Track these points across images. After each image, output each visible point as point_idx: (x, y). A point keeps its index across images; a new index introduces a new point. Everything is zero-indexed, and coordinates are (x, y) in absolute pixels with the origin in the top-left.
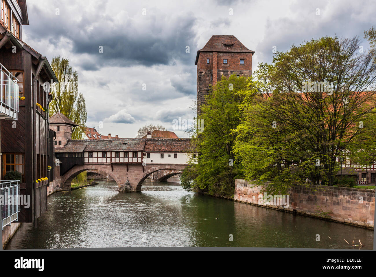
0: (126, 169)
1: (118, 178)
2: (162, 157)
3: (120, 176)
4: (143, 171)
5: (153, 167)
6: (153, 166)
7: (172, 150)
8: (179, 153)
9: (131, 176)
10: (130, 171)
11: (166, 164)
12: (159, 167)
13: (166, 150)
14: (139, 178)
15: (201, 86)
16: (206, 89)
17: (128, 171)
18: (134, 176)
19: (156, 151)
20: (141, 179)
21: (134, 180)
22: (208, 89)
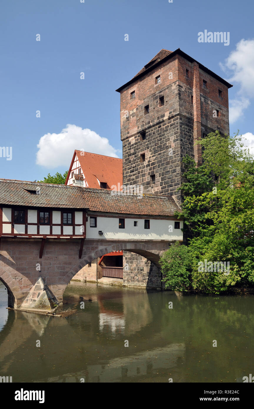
0: (36, 252)
4: (78, 256)
6: (102, 245)
7: (142, 212)
8: (153, 219)
9: (48, 269)
10: (46, 255)
11: (128, 241)
12: (114, 246)
13: (132, 212)
14: (70, 271)
15: (181, 109)
16: (187, 115)
17: (41, 257)
18: (56, 267)
19: (113, 213)
20: (74, 273)
21: (57, 277)
22: (189, 117)
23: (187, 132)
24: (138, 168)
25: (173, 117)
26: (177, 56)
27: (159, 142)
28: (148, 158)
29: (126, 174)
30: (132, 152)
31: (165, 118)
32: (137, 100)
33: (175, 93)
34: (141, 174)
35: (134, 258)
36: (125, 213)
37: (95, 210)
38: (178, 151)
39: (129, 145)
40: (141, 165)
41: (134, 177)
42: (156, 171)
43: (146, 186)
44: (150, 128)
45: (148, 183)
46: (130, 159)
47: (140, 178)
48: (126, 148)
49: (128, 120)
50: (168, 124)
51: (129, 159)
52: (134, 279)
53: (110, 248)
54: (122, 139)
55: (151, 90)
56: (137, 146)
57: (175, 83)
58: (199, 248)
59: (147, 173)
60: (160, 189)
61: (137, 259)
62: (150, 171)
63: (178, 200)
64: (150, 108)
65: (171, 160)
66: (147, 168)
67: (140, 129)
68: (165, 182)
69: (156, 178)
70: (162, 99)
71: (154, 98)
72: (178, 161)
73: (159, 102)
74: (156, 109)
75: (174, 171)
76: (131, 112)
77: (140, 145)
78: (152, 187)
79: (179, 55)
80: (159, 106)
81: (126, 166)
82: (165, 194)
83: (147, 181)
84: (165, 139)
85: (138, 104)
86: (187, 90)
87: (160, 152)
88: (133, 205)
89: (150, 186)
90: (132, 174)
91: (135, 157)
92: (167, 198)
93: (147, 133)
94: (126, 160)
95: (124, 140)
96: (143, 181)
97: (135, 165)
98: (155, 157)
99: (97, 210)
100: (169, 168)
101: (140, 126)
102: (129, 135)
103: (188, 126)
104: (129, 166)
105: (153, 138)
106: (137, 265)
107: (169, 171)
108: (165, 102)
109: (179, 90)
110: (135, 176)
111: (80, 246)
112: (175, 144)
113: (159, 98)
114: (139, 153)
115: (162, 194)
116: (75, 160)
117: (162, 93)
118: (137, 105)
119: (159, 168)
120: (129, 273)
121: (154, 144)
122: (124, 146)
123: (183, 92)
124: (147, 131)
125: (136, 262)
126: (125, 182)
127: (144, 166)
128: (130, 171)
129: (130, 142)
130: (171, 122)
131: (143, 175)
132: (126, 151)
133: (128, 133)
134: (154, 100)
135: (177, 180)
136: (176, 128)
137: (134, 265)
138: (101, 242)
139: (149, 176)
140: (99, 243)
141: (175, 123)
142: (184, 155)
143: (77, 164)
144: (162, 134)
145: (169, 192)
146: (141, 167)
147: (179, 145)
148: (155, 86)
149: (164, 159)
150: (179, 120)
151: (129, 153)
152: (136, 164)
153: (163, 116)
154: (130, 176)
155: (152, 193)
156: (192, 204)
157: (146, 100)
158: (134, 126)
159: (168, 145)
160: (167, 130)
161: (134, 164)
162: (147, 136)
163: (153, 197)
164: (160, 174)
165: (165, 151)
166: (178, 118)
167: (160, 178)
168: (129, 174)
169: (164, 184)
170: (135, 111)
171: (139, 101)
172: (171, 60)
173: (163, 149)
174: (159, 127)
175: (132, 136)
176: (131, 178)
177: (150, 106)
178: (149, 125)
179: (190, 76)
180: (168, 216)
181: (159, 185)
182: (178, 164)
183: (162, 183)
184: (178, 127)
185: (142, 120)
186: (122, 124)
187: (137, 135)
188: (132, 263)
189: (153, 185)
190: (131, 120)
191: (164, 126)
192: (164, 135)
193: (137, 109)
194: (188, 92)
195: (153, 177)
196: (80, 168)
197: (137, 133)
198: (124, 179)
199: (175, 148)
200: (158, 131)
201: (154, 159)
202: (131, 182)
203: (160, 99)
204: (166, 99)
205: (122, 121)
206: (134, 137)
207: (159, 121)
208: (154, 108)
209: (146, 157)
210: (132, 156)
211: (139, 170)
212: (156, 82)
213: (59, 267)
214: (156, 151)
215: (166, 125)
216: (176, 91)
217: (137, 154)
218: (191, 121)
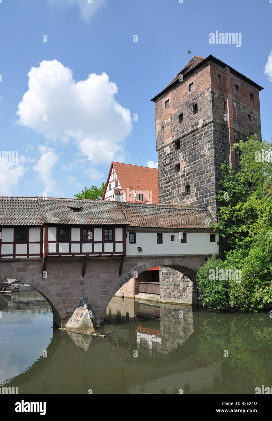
0: (79, 270)
1: (59, 295)
2: (160, 241)
3: (62, 289)
4: (118, 274)
5: (140, 264)
6: (141, 261)
7: (179, 226)
8: (190, 232)
9: (90, 288)
10: (88, 274)
11: (166, 256)
12: (152, 263)
13: (170, 226)
14: (111, 290)
15: (215, 116)
16: (220, 122)
17: (83, 276)
18: (98, 285)
19: (151, 228)
20: (114, 291)
21: (99, 296)
22: (222, 124)
23: (220, 139)
24: (173, 179)
25: (206, 125)
26: (209, 62)
27: (194, 151)
28: (183, 168)
29: (161, 185)
30: (167, 163)
31: (199, 126)
32: (171, 109)
33: (208, 100)
34: (176, 185)
35: (170, 273)
36: (163, 227)
37: (135, 226)
38: (212, 160)
39: (165, 155)
40: (177, 175)
41: (169, 188)
42: (191, 181)
43: (181, 197)
44: (185, 137)
45: (184, 194)
46: (166, 170)
47: (176, 189)
48: (161, 158)
49: (163, 130)
50: (202, 132)
51: (164, 169)
52: (170, 295)
53: (148, 264)
54: (157, 149)
55: (185, 98)
56: (173, 156)
57: (208, 89)
58: (235, 263)
59: (182, 183)
60: (196, 200)
61: (173, 275)
62: (185, 182)
63: (213, 211)
64: (184, 116)
65: (205, 170)
66: (182, 178)
67: (175, 138)
68: (200, 193)
69: (191, 189)
70: (195, 107)
71: (187, 106)
72: (213, 171)
73: (192, 110)
74: (190, 117)
75: (209, 181)
76: (166, 122)
77: (175, 155)
78: (187, 198)
79: (211, 61)
80: (192, 114)
81: (162, 177)
82: (201, 206)
83: (182, 191)
84: (199, 148)
85: (172, 112)
86: (220, 96)
87: (194, 162)
88: (170, 219)
89: (186, 197)
90: (167, 185)
91: (170, 167)
92: (202, 210)
93: (182, 142)
94: (162, 171)
95: (159, 151)
96: (178, 192)
97: (170, 176)
98: (190, 167)
99: (136, 226)
100: (204, 178)
101: (175, 135)
102: (164, 145)
103: (221, 133)
104: (164, 177)
105: (187, 147)
106: (173, 281)
107: (203, 181)
108: (199, 110)
109: (212, 97)
110: (171, 187)
111: (120, 264)
112: (210, 153)
113: (192, 106)
114: (174, 163)
115: (197, 205)
116: (112, 172)
117: (195, 101)
118: (171, 114)
119: (194, 178)
120: (166, 288)
121: (189, 153)
122: (160, 157)
123: (216, 98)
124: (181, 140)
125: (172, 277)
126: (161, 194)
127: (180, 176)
128: (166, 181)
129: (166, 152)
130: (205, 130)
131: (179, 186)
132: (161, 161)
133: (163, 143)
134: (188, 108)
135: (212, 190)
136: (210, 136)
137: (171, 281)
138: (140, 258)
139: (185, 186)
140: (138, 260)
141: (208, 131)
142: (218, 164)
143: (114, 176)
144: (197, 142)
145: (204, 203)
146: (176, 177)
147: (214, 154)
148: (189, 93)
149: (199, 168)
150: (212, 127)
151: (164, 164)
152: (171, 174)
153: (197, 124)
154: (166, 187)
155: (187, 204)
156: (228, 215)
157: (180, 108)
158: (168, 136)
159: (202, 154)
160: (201, 139)
161: (169, 174)
162: (182, 145)
163: (189, 210)
164: (194, 184)
165: (200, 160)
166: (211, 125)
167: (195, 188)
168: (165, 185)
169: (199, 195)
170: (169, 120)
171: (174, 110)
172: (204, 66)
173: (198, 158)
174: (193, 136)
175: (167, 146)
176: (167, 189)
177: (184, 114)
178: (184, 133)
179: (222, 82)
180: (204, 228)
181: (195, 196)
182: (212, 173)
183: (198, 194)
184: (212, 135)
185: (176, 129)
186: (157, 134)
187: (172, 145)
188: (168, 278)
189: (189, 195)
190: (166, 129)
191: (198, 134)
192: (198, 143)
193: (172, 118)
194: (221, 98)
195: (188, 187)
196: (117, 180)
197: (172, 142)
198: (160, 191)
199: (209, 156)
200: (193, 139)
201: (189, 169)
202: (167, 194)
203: (194, 106)
204: (199, 107)
205: (157, 130)
206: (169, 146)
207: (193, 129)
208: (188, 116)
209: (181, 167)
210: (167, 166)
211: (174, 181)
212: (189, 89)
213: (100, 285)
214: (191, 160)
215: (200, 133)
216: (209, 98)
217: (172, 164)
218: (224, 128)
